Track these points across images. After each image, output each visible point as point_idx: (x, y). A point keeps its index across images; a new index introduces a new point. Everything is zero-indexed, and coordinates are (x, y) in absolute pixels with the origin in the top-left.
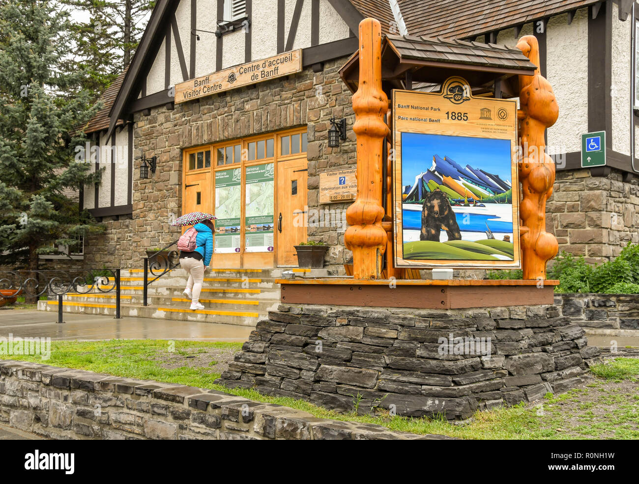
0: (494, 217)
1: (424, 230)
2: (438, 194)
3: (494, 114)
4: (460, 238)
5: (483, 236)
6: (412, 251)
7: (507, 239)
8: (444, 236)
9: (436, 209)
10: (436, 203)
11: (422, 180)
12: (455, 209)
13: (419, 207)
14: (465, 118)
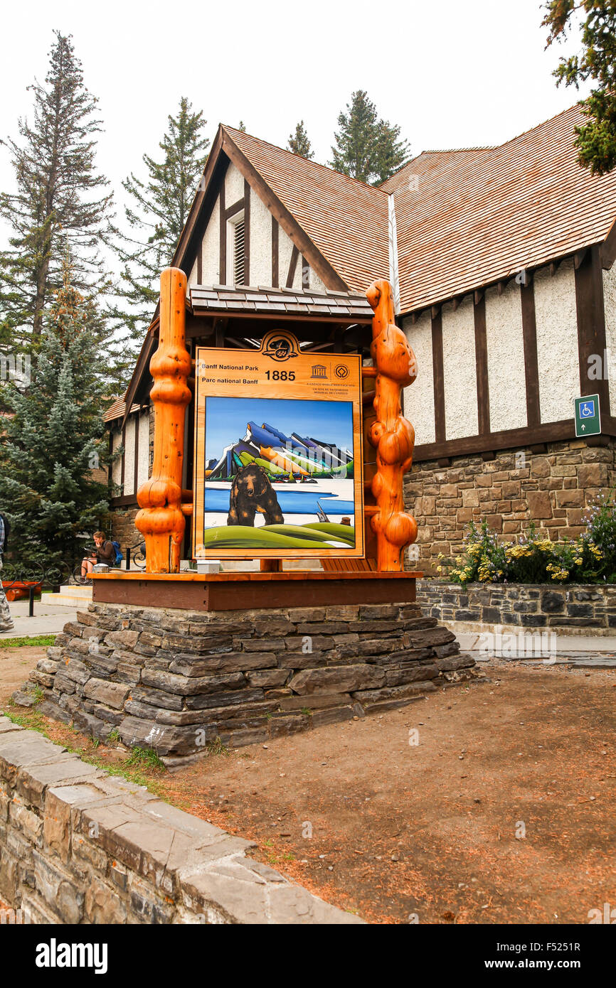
0: (330, 495)
1: (233, 513)
2: (254, 469)
3: (330, 372)
4: (282, 522)
5: (314, 519)
6: (216, 538)
7: (346, 522)
8: (260, 520)
9: (251, 486)
10: (250, 479)
11: (232, 453)
12: (276, 487)
13: (228, 485)
14: (292, 378)
